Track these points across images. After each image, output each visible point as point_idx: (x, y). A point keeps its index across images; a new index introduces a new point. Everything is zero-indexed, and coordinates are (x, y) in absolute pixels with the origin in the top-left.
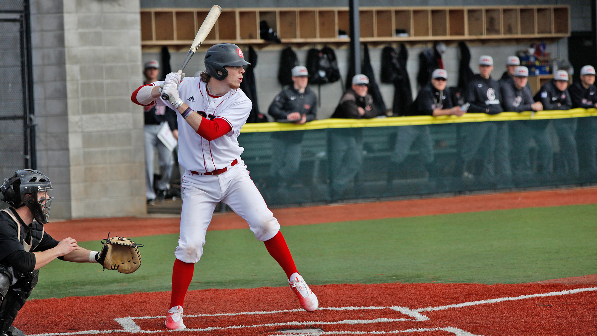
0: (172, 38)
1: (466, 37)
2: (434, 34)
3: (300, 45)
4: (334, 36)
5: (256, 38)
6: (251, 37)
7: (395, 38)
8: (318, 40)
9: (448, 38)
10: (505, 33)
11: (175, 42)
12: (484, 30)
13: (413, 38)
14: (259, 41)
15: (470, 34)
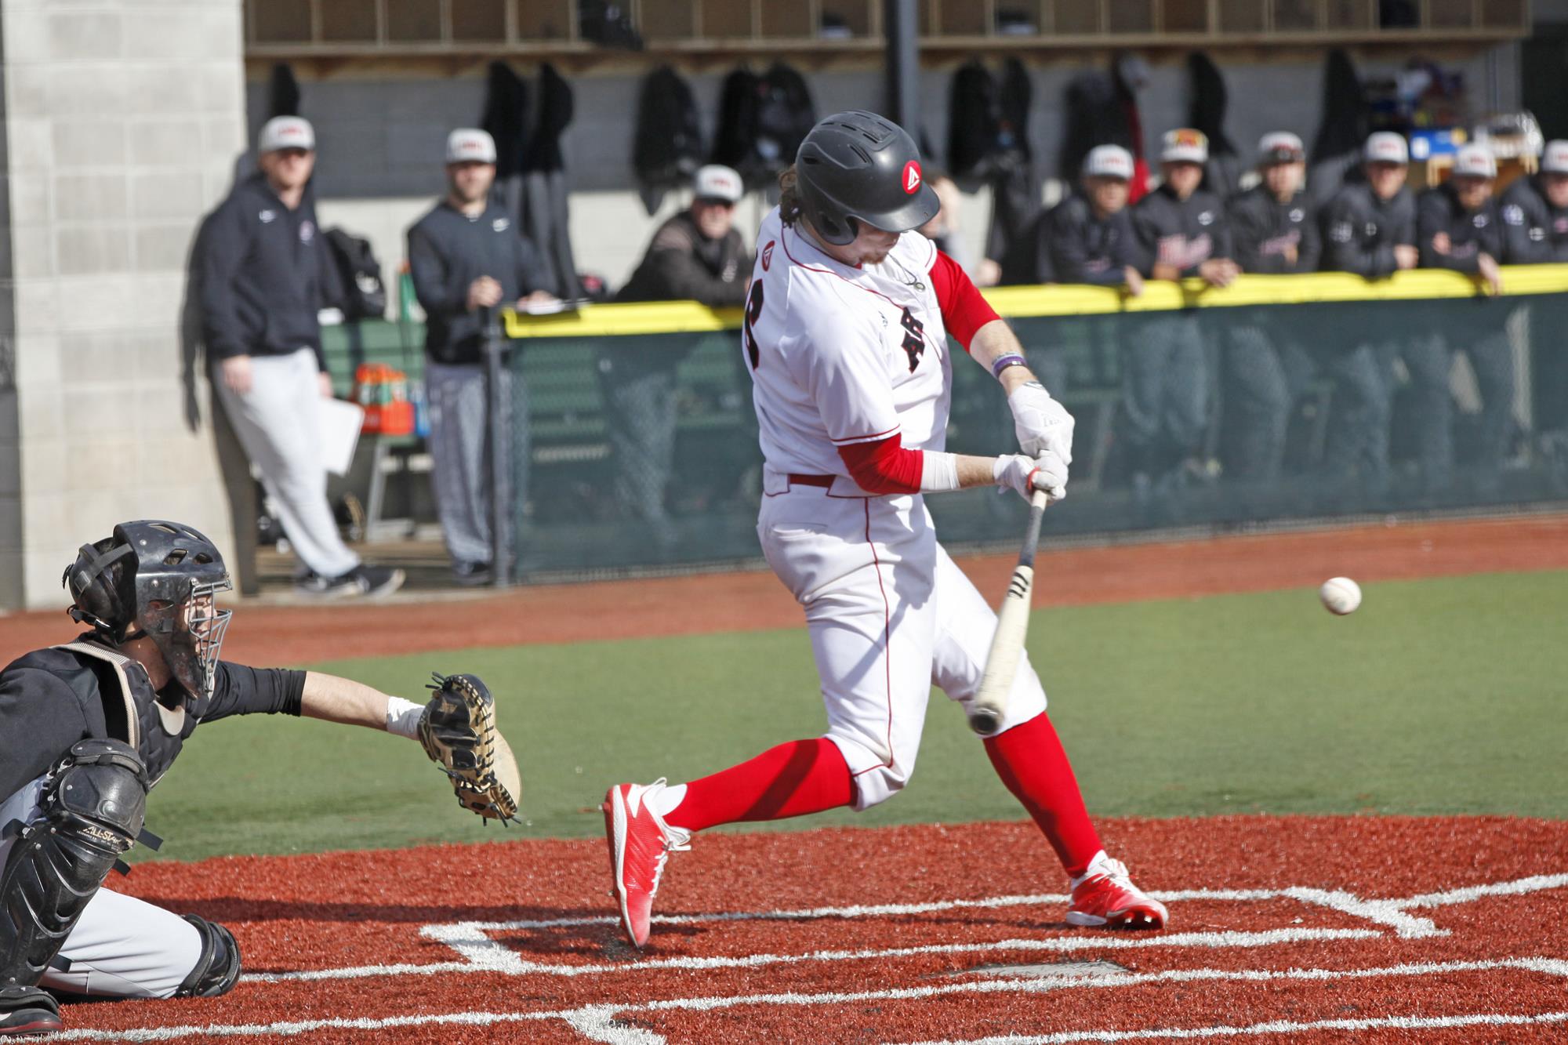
0: (306, 36)
1: (1213, 36)
2: (1116, 27)
3: (700, 59)
4: (805, 32)
5: (566, 36)
6: (549, 33)
7: (994, 39)
8: (757, 43)
9: (1158, 38)
10: (1332, 25)
11: (318, 48)
12: (1267, 17)
13: (1050, 40)
14: (578, 46)
15: (1226, 26)
